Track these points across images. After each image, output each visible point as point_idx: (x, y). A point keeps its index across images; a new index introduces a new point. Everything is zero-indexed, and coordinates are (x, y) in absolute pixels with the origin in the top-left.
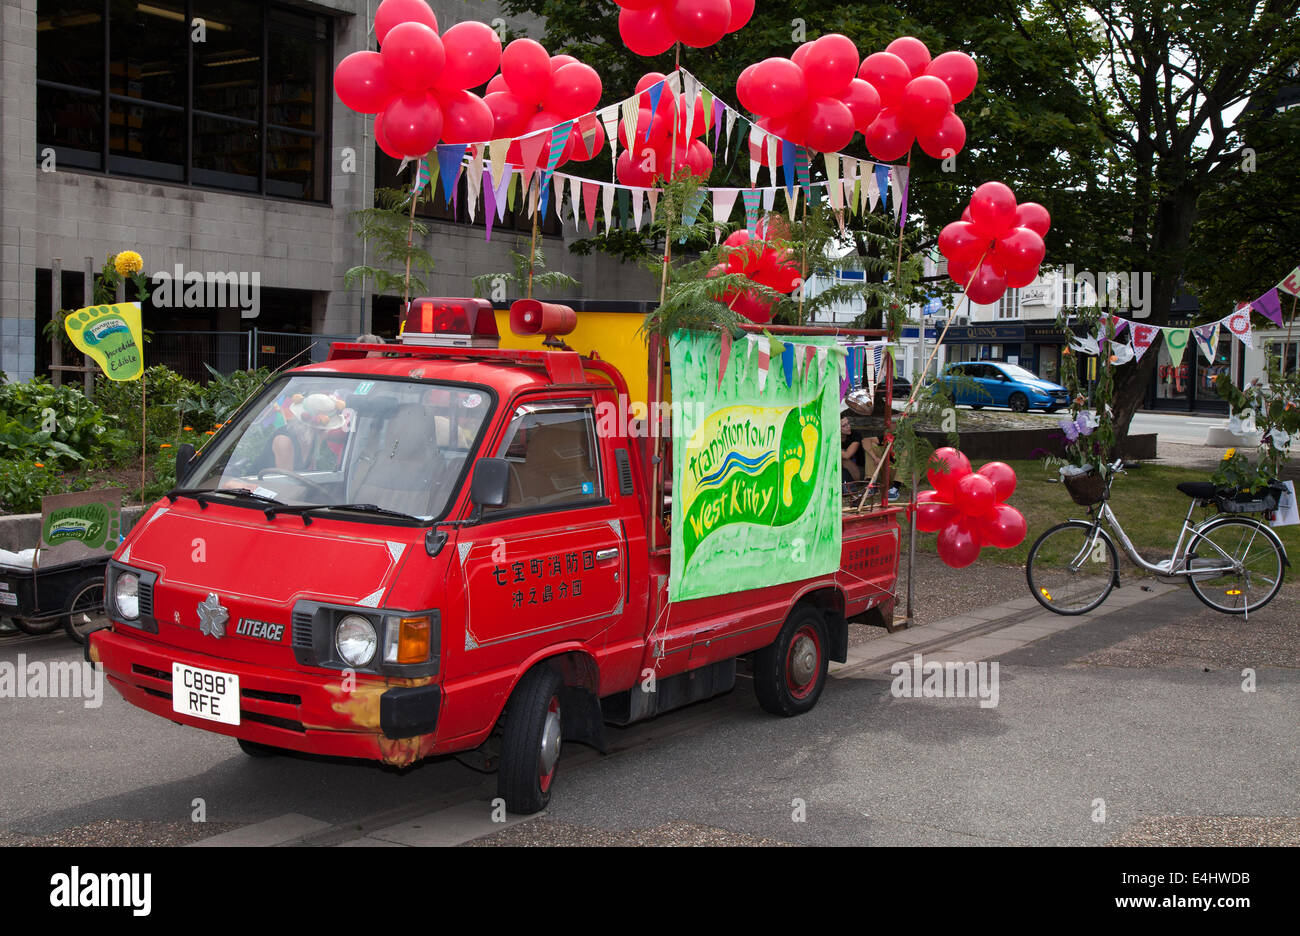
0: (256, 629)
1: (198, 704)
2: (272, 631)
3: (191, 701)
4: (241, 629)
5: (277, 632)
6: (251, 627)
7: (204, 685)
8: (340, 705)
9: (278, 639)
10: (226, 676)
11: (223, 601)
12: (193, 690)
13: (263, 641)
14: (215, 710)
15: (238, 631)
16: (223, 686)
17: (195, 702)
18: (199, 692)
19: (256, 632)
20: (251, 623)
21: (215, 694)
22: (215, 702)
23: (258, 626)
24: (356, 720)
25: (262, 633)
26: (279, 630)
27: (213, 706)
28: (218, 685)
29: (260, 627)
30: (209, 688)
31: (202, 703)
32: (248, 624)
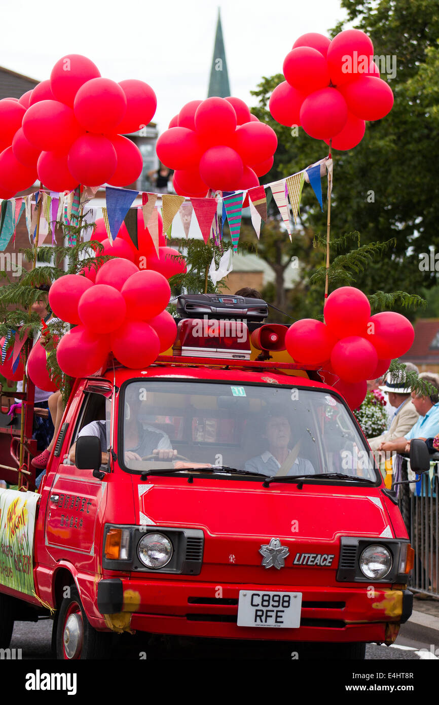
0: (311, 559)
1: (263, 618)
2: (325, 560)
3: (256, 616)
4: (299, 560)
5: (329, 560)
6: (309, 559)
7: (272, 603)
8: (378, 604)
9: (330, 564)
10: (292, 594)
11: (283, 543)
12: (260, 607)
13: (317, 568)
14: (279, 619)
15: (296, 562)
16: (289, 601)
17: (260, 617)
18: (265, 609)
19: (312, 561)
20: (307, 555)
21: (280, 608)
22: (279, 614)
23: (313, 557)
24: (387, 612)
25: (316, 561)
26: (331, 558)
27: (277, 617)
28: (284, 601)
29: (315, 558)
30: (276, 604)
31: (267, 616)
32: (305, 557)
